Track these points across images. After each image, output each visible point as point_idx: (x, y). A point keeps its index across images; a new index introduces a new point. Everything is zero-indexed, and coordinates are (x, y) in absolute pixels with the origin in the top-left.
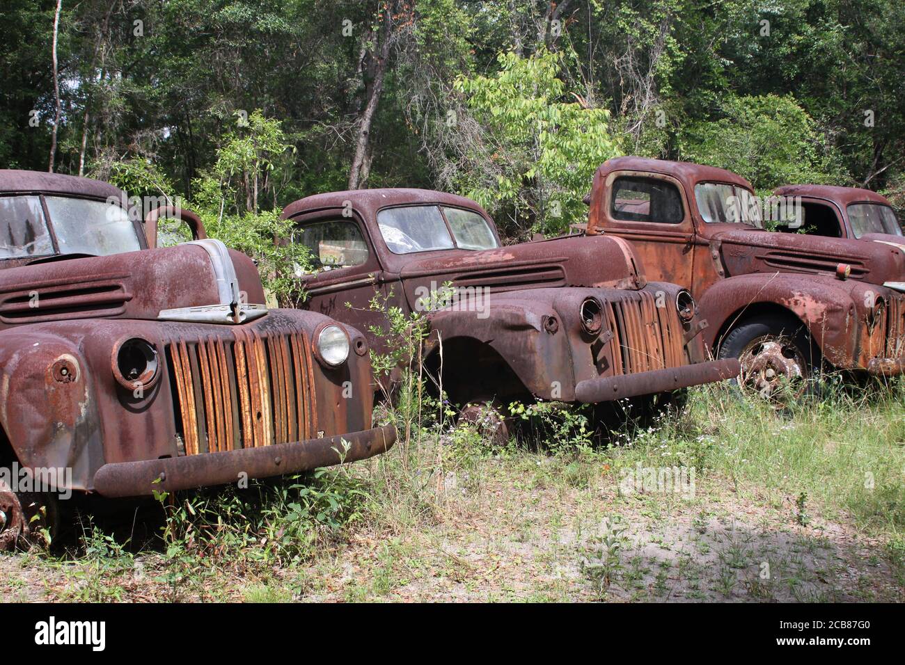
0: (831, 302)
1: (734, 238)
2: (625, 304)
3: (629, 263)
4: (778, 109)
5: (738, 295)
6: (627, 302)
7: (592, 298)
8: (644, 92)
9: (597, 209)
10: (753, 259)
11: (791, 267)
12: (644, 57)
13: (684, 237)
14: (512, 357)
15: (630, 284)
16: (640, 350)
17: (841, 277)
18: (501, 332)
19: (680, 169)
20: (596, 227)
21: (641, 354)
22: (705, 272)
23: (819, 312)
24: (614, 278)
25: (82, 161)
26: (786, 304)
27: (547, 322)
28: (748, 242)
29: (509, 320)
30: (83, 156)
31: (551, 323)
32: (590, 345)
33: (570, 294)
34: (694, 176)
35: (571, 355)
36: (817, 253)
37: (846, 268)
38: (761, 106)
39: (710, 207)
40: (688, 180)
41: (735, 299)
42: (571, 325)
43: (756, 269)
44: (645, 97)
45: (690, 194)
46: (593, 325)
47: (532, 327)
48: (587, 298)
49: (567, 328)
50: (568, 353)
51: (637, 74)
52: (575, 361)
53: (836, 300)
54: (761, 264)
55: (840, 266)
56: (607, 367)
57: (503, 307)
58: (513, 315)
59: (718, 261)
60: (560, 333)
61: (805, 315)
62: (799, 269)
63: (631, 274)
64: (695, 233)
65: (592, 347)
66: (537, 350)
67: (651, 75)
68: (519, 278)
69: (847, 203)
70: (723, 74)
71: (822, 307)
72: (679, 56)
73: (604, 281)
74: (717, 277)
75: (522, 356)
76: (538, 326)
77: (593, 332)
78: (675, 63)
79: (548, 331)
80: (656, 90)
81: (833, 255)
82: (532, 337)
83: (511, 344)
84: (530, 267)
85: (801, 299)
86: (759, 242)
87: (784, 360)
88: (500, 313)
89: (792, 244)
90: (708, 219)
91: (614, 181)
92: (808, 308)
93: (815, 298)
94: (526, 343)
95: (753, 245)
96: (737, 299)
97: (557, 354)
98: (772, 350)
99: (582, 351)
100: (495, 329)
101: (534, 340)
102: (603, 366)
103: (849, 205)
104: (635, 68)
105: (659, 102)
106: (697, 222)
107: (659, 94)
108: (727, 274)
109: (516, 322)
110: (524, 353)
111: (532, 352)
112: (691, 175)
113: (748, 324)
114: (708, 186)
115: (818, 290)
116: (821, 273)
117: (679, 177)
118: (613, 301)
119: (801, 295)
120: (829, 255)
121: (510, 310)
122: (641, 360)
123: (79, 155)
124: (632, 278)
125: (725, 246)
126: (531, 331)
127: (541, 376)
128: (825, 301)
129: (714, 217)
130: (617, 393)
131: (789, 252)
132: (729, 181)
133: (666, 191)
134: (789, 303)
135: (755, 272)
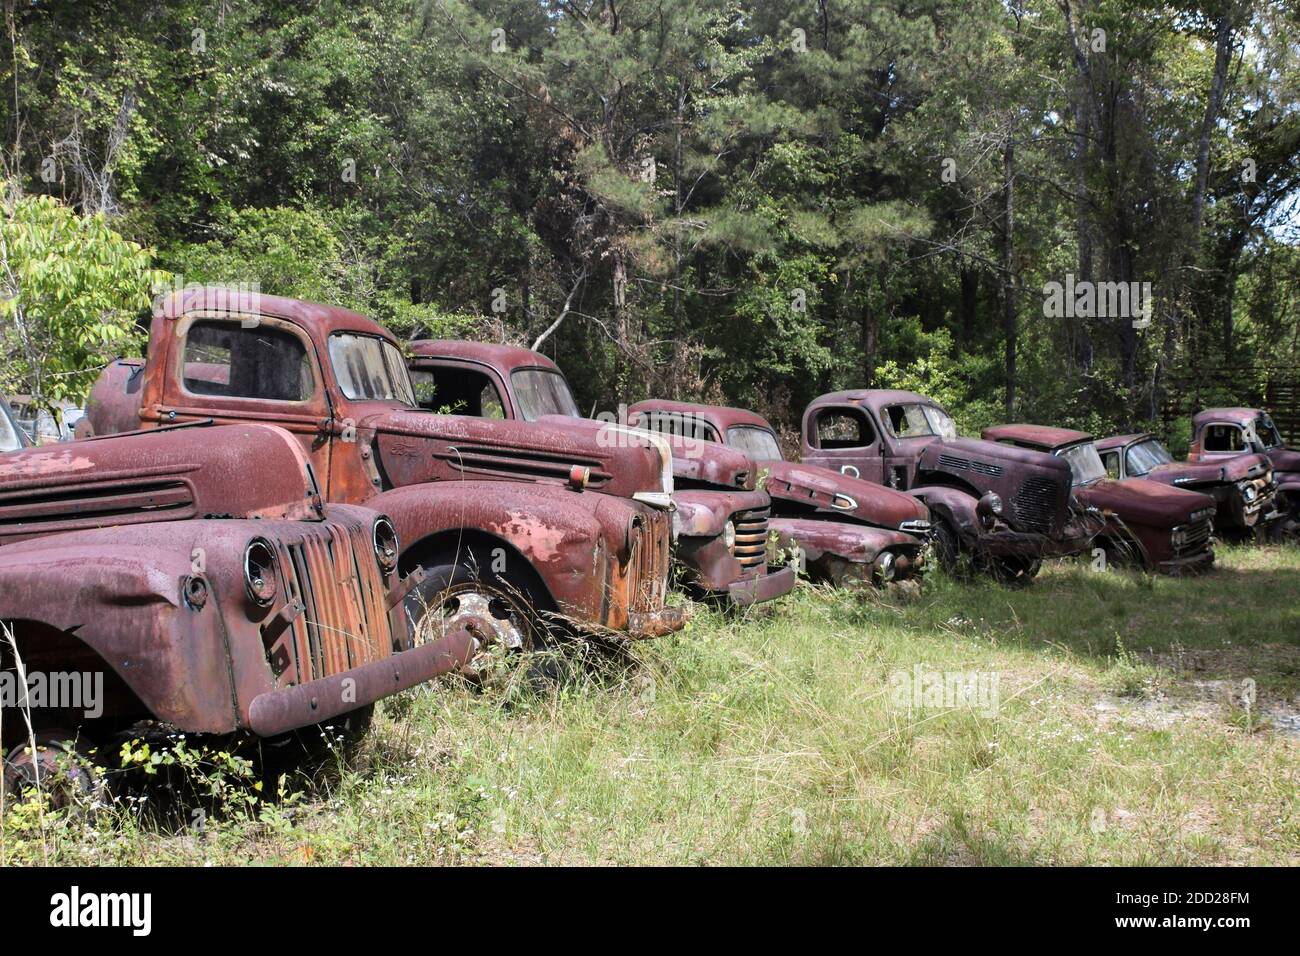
0: (571, 528)
1: (396, 424)
2: (309, 547)
3: (305, 473)
4: (293, 228)
5: (416, 519)
6: (311, 542)
7: (261, 539)
8: (98, 194)
9: (160, 375)
10: (429, 459)
11: (493, 472)
12: (98, 143)
13: (315, 424)
14: (123, 657)
15: (308, 511)
16: (336, 627)
17: (576, 486)
18: (98, 610)
19: (304, 310)
20: (159, 406)
21: (337, 633)
22: (349, 480)
23: (553, 544)
24: (282, 500)
26: (499, 532)
27: (189, 587)
28: (420, 430)
29: (114, 587)
31: (195, 589)
32: (259, 625)
33: (221, 533)
34: (327, 322)
35: (228, 648)
36: (531, 449)
37: (582, 472)
38: (268, 223)
39: (351, 372)
40: (319, 329)
41: (412, 526)
42: (228, 590)
43: (435, 475)
44: (99, 202)
45: (322, 351)
46: (264, 587)
47: (162, 599)
48: (254, 541)
49: (222, 597)
50: (224, 644)
51: (87, 165)
52: (235, 656)
53: (578, 524)
54: (443, 468)
55: (574, 469)
56: (287, 662)
57: (99, 561)
58: (121, 577)
59: (371, 463)
60: (210, 608)
61: (530, 550)
62: (503, 473)
63: (310, 493)
64: (333, 416)
65: (262, 629)
66: (172, 643)
67: (108, 169)
68: (104, 503)
69: (511, 368)
70: (209, 175)
71: (557, 535)
72: (151, 145)
73: (266, 506)
74: (369, 488)
75: (143, 654)
76: (173, 596)
77: (265, 601)
78: (143, 155)
79: (190, 604)
80: (116, 195)
81: (555, 452)
82: (161, 618)
83: (119, 632)
84: (125, 482)
85: (522, 523)
86: (438, 431)
87: (495, 623)
88: (93, 573)
89: (491, 434)
90: (350, 394)
91: (191, 329)
92: (536, 539)
93: (546, 522)
94: (150, 628)
95: (428, 436)
96: (416, 525)
97: (207, 645)
98: (474, 607)
99: (247, 636)
100: (86, 603)
101: (165, 621)
102: (281, 662)
103: (514, 371)
104: (85, 159)
105: (121, 212)
106: (335, 399)
107: (120, 199)
108: (387, 484)
109: (127, 590)
110: (146, 648)
111: (164, 645)
112: (322, 320)
113: (433, 566)
114: (346, 339)
115: (548, 508)
116: (540, 479)
117: (304, 323)
118: (290, 543)
119: (524, 518)
120: (550, 451)
121: (116, 568)
122: (339, 645)
124: (310, 500)
125: (382, 438)
126: (159, 606)
127: (181, 691)
128: (562, 525)
129: (357, 391)
130: (316, 712)
131: (486, 447)
132: (372, 331)
133: (280, 346)
134: (504, 530)
135: (433, 480)
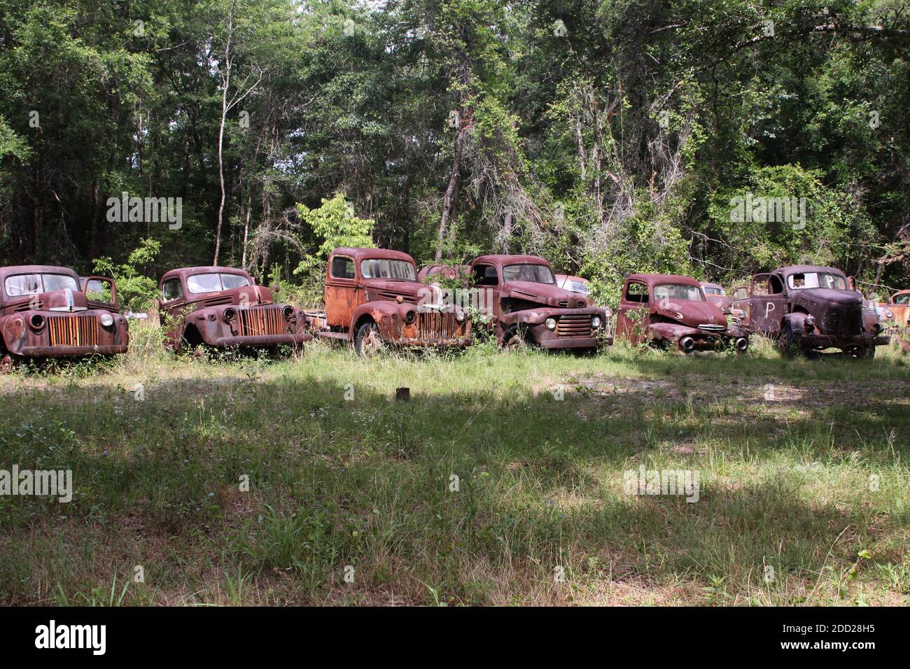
1: (371, 285)
2: (248, 311)
7: (231, 308)
8: (672, 168)
12: (673, 142)
13: (354, 285)
15: (256, 304)
16: (254, 328)
18: (198, 321)
22: (362, 301)
23: (380, 317)
25: (246, 231)
30: (247, 228)
31: (212, 317)
32: (230, 326)
35: (221, 329)
37: (400, 298)
39: (371, 270)
40: (358, 258)
45: (358, 265)
46: (231, 318)
47: (205, 319)
48: (228, 309)
52: (223, 331)
53: (387, 312)
54: (380, 297)
58: (201, 314)
59: (367, 296)
60: (217, 321)
61: (376, 319)
64: (358, 283)
66: (206, 327)
67: (678, 154)
72: (702, 139)
74: (365, 303)
75: (203, 329)
78: (697, 144)
79: (210, 320)
80: (682, 166)
82: (205, 322)
83: (200, 325)
87: (374, 340)
89: (392, 287)
92: (377, 316)
93: (380, 311)
94: (203, 324)
95: (377, 288)
98: (372, 335)
99: (226, 328)
106: (360, 278)
107: (684, 169)
112: (361, 256)
117: (354, 257)
118: (243, 309)
119: (376, 310)
123: (244, 227)
124: (258, 302)
127: (208, 336)
128: (383, 312)
129: (372, 276)
134: (372, 313)
